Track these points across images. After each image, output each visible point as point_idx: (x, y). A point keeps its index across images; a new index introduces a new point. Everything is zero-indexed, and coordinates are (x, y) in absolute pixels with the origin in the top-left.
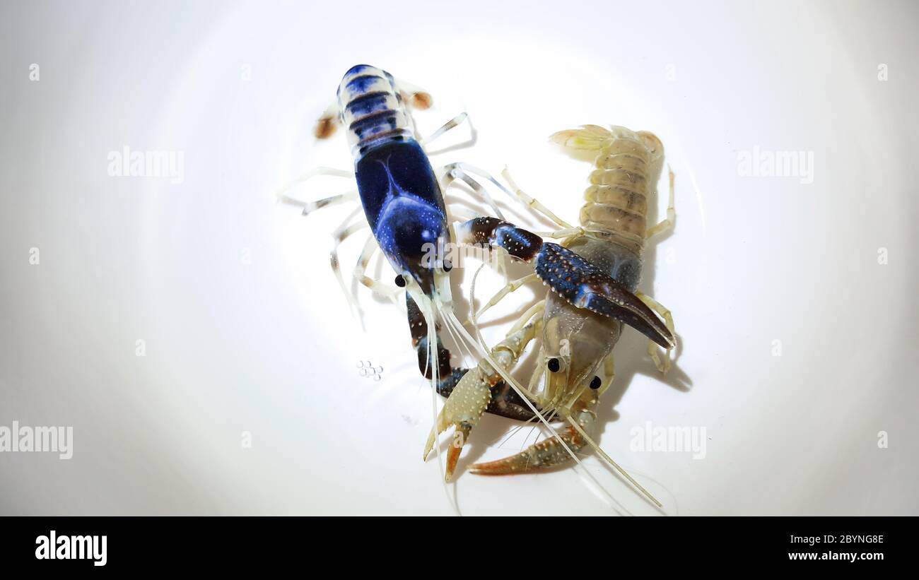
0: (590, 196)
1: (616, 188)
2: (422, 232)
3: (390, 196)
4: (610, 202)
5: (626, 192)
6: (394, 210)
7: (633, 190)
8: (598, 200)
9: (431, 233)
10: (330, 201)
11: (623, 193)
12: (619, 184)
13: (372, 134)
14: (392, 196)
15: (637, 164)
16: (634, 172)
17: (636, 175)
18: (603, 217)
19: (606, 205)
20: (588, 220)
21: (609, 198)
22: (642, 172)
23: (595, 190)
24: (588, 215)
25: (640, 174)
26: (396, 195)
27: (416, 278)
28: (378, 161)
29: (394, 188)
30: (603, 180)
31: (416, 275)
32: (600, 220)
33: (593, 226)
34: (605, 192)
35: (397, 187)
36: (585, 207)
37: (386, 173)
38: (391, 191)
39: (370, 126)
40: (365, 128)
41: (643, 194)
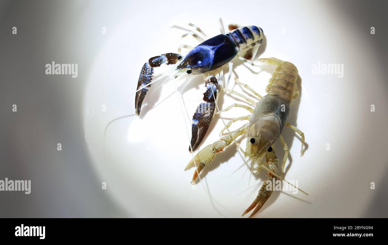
0: (271, 81)
1: (282, 79)
2: (200, 61)
3: (211, 47)
4: (279, 84)
5: (286, 81)
6: (207, 50)
7: (289, 81)
8: (274, 83)
9: (201, 64)
10: (201, 32)
11: (285, 81)
12: (284, 78)
13: (234, 36)
14: (212, 48)
15: (292, 71)
16: (290, 74)
17: (291, 75)
18: (275, 89)
19: (277, 85)
20: (269, 90)
21: (279, 83)
22: (293, 74)
23: (273, 79)
24: (269, 88)
25: (293, 75)
26: (213, 49)
27: (182, 62)
28: (225, 40)
29: (215, 48)
30: (277, 76)
31: (183, 62)
32: (274, 90)
33: (271, 92)
34: (277, 80)
35: (216, 49)
36: (269, 85)
37: (220, 44)
38: (213, 47)
39: (237, 35)
40: (236, 34)
41: (293, 83)
